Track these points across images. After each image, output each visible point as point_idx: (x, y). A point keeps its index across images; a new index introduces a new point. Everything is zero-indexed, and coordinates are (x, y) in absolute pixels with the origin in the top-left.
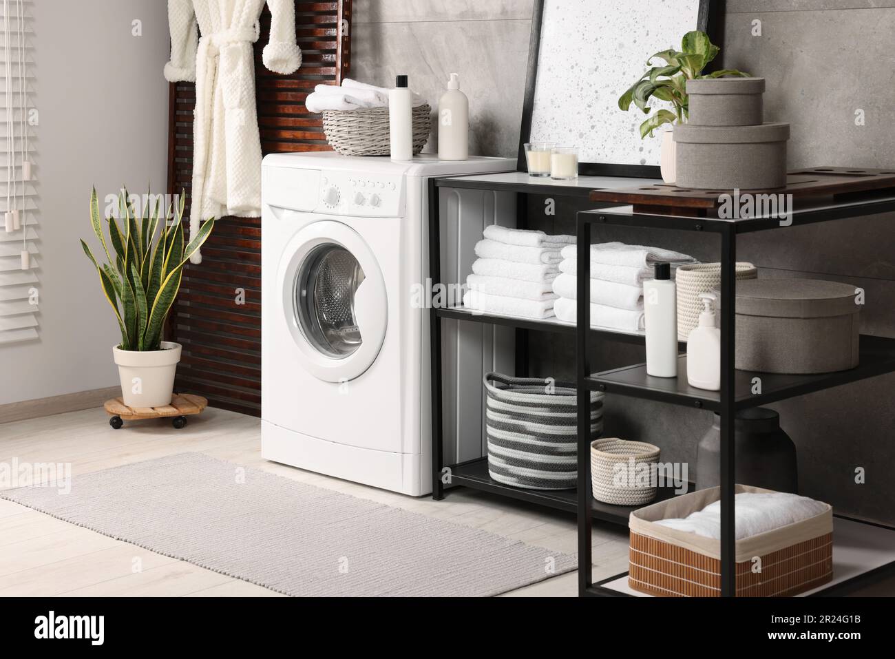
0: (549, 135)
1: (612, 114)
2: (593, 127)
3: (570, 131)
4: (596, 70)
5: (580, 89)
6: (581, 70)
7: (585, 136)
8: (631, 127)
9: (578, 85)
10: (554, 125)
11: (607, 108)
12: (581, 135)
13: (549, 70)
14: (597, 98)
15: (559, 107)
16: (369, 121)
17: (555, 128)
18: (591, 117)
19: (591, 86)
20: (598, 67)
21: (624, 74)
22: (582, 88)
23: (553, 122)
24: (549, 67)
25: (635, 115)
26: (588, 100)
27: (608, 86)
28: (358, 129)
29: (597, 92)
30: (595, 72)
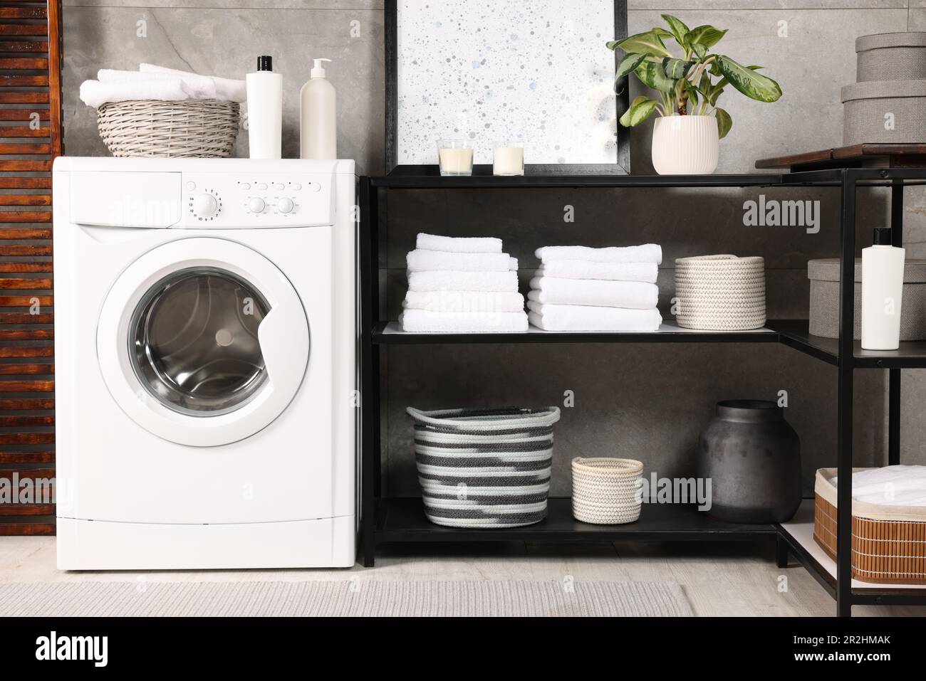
0: (425, 136)
1: (512, 110)
2: (487, 126)
3: (456, 130)
4: (483, 63)
5: (463, 84)
6: (461, 64)
7: (477, 135)
8: (540, 125)
9: (460, 80)
10: (432, 125)
11: (505, 105)
12: (472, 135)
13: (415, 63)
14: (489, 94)
15: (435, 104)
16: (202, 115)
17: (434, 128)
18: (484, 115)
19: (478, 80)
20: (485, 60)
21: (522, 67)
22: (466, 83)
23: (430, 122)
24: (413, 60)
25: (544, 112)
26: (477, 97)
27: (502, 80)
28: (187, 125)
29: (487, 87)
30: (482, 66)
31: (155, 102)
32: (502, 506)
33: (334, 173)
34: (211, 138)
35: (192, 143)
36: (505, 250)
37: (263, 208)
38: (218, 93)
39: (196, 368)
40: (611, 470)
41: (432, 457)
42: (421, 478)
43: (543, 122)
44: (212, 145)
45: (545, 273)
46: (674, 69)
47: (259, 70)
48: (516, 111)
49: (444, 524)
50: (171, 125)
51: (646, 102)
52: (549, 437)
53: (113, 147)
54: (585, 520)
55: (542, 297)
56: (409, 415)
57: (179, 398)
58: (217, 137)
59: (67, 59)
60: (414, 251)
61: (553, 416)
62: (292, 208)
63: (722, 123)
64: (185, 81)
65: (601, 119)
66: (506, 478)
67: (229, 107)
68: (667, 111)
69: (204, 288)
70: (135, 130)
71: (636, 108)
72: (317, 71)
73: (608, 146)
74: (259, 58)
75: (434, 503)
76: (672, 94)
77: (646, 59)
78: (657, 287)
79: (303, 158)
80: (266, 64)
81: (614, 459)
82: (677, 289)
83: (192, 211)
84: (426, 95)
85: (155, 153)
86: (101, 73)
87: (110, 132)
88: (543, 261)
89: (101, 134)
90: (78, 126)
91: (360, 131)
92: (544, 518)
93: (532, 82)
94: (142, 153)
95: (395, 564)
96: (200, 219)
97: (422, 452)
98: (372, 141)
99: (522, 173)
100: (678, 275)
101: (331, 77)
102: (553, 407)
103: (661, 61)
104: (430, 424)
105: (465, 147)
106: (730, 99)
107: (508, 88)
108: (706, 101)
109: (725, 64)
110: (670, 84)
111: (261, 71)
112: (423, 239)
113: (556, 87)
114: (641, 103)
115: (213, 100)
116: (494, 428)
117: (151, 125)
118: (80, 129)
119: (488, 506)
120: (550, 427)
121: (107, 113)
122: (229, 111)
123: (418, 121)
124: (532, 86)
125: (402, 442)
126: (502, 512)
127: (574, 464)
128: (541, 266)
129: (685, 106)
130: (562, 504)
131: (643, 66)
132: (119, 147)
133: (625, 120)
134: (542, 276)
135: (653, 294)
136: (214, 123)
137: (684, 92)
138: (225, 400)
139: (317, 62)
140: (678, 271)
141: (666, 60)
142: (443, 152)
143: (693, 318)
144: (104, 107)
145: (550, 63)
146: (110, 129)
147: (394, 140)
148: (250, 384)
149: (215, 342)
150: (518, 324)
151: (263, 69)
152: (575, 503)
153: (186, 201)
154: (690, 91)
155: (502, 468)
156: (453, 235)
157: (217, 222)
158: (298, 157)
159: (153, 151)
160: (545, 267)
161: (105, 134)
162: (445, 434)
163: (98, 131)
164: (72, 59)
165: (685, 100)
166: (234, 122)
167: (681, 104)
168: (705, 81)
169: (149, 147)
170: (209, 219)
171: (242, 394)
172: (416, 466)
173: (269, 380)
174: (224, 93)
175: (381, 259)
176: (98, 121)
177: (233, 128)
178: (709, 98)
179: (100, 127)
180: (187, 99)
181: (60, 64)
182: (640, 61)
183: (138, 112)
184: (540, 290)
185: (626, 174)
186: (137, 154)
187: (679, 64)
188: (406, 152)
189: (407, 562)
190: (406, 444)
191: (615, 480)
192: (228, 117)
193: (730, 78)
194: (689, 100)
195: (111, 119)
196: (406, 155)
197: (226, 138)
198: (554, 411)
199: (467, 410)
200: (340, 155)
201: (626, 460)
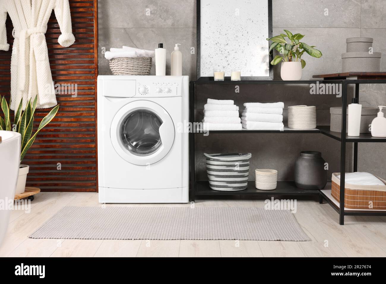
0: (209, 68)
1: (236, 59)
2: (228, 64)
3: (219, 66)
4: (227, 45)
6: (220, 45)
7: (225, 68)
9: (220, 50)
10: (211, 64)
11: (234, 58)
12: (224, 67)
13: (206, 45)
14: (229, 54)
15: (212, 58)
16: (141, 62)
17: (212, 65)
18: (227, 61)
19: (226, 50)
20: (228, 44)
21: (240, 46)
22: (222, 51)
23: (211, 63)
24: (205, 44)
25: (246, 60)
26: (225, 55)
27: (233, 50)
28: (137, 65)
29: (228, 52)
30: (227, 46)
31: (127, 58)
32: (234, 184)
33: (183, 80)
34: (144, 69)
35: (138, 71)
36: (234, 104)
37: (161, 91)
38: (146, 55)
39: (138, 141)
40: (268, 173)
41: (212, 169)
42: (208, 175)
43: (246, 63)
44: (144, 71)
45: (247, 111)
46: (288, 47)
47: (159, 48)
48: (237, 60)
49: (216, 190)
50: (132, 65)
51: (279, 57)
52: (248, 163)
53: (114, 72)
54: (260, 189)
55: (246, 119)
56: (204, 156)
57: (135, 150)
58: (146, 69)
59: (99, 44)
60: (206, 104)
61: (249, 156)
62: (170, 91)
63: (303, 64)
64: (137, 51)
65: (264, 62)
66: (235, 175)
67: (149, 59)
68: (285, 60)
69: (141, 116)
70: (121, 67)
71: (276, 59)
72: (176, 48)
73: (266, 71)
74: (159, 44)
75: (212, 183)
76: (287, 55)
77: (279, 44)
78: (282, 116)
79: (172, 75)
80: (161, 46)
81: (268, 170)
82: (288, 116)
83: (139, 92)
84: (210, 55)
85: (127, 74)
86: (111, 49)
87: (113, 67)
88: (247, 107)
89: (111, 68)
90: (102, 65)
91: (189, 66)
92: (247, 188)
93: (242, 50)
94: (123, 74)
95: (201, 202)
96: (142, 94)
97: (209, 167)
98: (192, 69)
99: (240, 79)
100: (289, 112)
101: (180, 50)
102: (249, 153)
103: (284, 44)
104: (211, 159)
105: (222, 71)
106: (305, 56)
107: (235, 53)
108: (298, 57)
109: (304, 46)
110: (287, 52)
111: (160, 48)
112: (209, 100)
113: (250, 52)
114: (278, 58)
115: (145, 57)
116: (232, 160)
117: (126, 65)
118: (103, 66)
119: (230, 184)
120: (248, 159)
121: (113, 61)
122: (149, 61)
123: (207, 63)
124: (243, 52)
125: (201, 164)
126: (234, 186)
127: (256, 171)
128: (245, 109)
129: (291, 58)
130: (252, 184)
131: (278, 46)
132: (116, 72)
133: (272, 63)
134: (246, 112)
135: (281, 118)
136: (145, 64)
137: (291, 54)
138: (149, 151)
139: (176, 45)
140: (289, 110)
141: (286, 44)
142: (215, 73)
143: (294, 125)
144: (112, 60)
145: (248, 45)
146: (113, 66)
147: (199, 69)
148: (156, 145)
149: (144, 132)
150: (239, 128)
151: (160, 47)
152: (256, 183)
153: (137, 89)
154: (293, 54)
155: (234, 172)
156: (219, 99)
157: (147, 95)
158: (170, 75)
159: (126, 73)
160: (247, 109)
161: (112, 68)
162: (216, 162)
163: (109, 67)
164: (101, 44)
165: (291, 57)
166: (150, 64)
167: (290, 58)
168: (297, 51)
169: (125, 72)
170: (144, 94)
171: (154, 149)
172: (207, 172)
173: (162, 145)
174: (147, 55)
175: (195, 106)
176: (110, 64)
177: (150, 66)
178: (299, 56)
179: (110, 65)
180: (137, 57)
181: (97, 46)
182: (278, 44)
183: (122, 61)
184: (246, 116)
185: (272, 80)
186: (122, 74)
187: (290, 46)
188: (203, 73)
189: (204, 201)
190: (202, 164)
191: (269, 176)
192: (149, 62)
193: (305, 50)
194: (292, 57)
195: (114, 63)
196: (203, 74)
197: (148, 69)
198: (249, 154)
199: (222, 154)
200: (183, 75)
201: (272, 170)
